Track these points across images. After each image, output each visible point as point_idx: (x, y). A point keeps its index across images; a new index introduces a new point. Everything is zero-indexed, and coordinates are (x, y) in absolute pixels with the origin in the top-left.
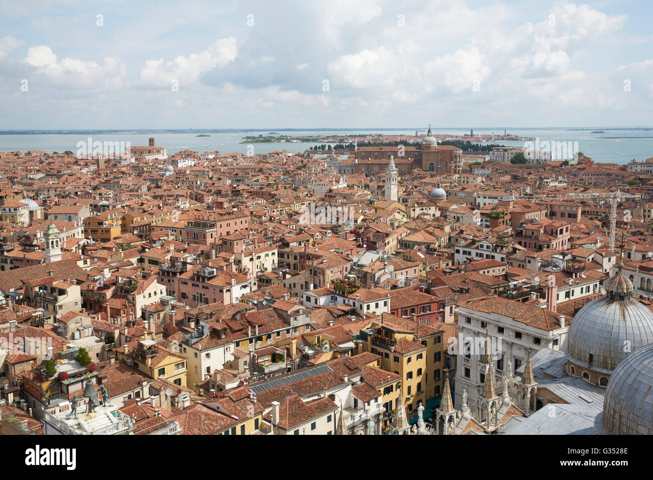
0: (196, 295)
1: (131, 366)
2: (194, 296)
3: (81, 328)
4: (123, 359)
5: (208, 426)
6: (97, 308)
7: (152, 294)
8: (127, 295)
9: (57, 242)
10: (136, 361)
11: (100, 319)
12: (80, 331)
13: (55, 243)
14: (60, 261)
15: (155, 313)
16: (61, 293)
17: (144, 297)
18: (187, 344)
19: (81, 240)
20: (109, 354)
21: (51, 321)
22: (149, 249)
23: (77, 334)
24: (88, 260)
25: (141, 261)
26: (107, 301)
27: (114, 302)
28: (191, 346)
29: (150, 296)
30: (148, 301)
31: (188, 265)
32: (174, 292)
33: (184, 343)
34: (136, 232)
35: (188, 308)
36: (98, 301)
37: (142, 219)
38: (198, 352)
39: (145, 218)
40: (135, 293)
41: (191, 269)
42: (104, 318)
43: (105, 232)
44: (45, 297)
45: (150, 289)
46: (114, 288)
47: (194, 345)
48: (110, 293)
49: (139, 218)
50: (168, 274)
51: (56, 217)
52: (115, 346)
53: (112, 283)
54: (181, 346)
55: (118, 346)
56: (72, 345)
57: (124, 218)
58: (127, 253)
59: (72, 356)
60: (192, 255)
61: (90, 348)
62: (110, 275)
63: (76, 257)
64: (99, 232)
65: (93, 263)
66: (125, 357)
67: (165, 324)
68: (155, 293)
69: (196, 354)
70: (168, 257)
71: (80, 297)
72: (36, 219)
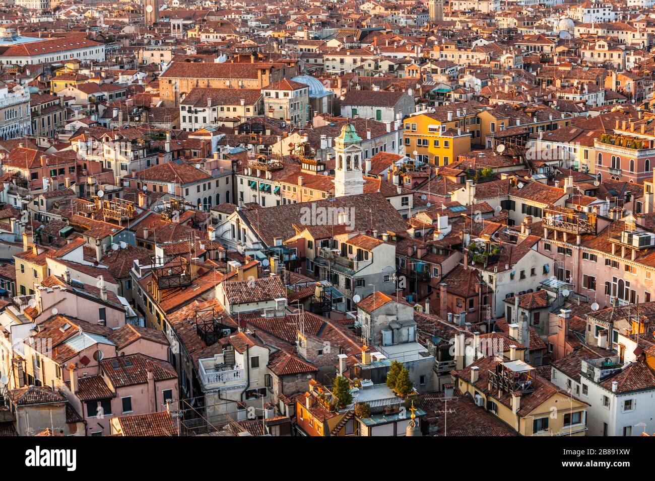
0: (612, 283)
1: (482, 407)
2: (608, 283)
3: (395, 326)
4: (467, 392)
6: (424, 291)
7: (528, 273)
8: (479, 270)
9: (356, 158)
10: (492, 399)
11: (427, 311)
12: (392, 330)
13: (352, 161)
14: (360, 196)
15: (530, 310)
16: (360, 256)
17: (512, 277)
18: (590, 377)
19: (398, 158)
20: (444, 380)
21: (342, 307)
22: (526, 183)
23: (387, 336)
24: (411, 197)
25: (508, 205)
26: (442, 280)
27: (456, 282)
28: (598, 384)
29: (523, 276)
30: (518, 286)
31: (600, 221)
32: (568, 273)
33: (585, 375)
34: (501, 148)
35: (595, 307)
36: (425, 278)
37: (512, 122)
38: (611, 396)
39: (518, 122)
40: (496, 268)
41: (605, 230)
42: (435, 311)
43: (442, 144)
44: (334, 259)
45: (524, 263)
46: (456, 255)
47: (604, 382)
48: (448, 264)
49: (506, 121)
50: (560, 237)
51: (354, 112)
52: (454, 366)
53: (453, 246)
54: (578, 380)
55: (460, 366)
56: (379, 356)
57: (479, 120)
58: (483, 186)
59: (378, 376)
60: (608, 201)
61: (410, 365)
62: (449, 228)
63: (388, 190)
64: (431, 143)
65: (419, 204)
66: (472, 390)
67: (548, 333)
68: (533, 272)
69: (606, 399)
70: (561, 202)
71: (394, 266)
72: (320, 113)
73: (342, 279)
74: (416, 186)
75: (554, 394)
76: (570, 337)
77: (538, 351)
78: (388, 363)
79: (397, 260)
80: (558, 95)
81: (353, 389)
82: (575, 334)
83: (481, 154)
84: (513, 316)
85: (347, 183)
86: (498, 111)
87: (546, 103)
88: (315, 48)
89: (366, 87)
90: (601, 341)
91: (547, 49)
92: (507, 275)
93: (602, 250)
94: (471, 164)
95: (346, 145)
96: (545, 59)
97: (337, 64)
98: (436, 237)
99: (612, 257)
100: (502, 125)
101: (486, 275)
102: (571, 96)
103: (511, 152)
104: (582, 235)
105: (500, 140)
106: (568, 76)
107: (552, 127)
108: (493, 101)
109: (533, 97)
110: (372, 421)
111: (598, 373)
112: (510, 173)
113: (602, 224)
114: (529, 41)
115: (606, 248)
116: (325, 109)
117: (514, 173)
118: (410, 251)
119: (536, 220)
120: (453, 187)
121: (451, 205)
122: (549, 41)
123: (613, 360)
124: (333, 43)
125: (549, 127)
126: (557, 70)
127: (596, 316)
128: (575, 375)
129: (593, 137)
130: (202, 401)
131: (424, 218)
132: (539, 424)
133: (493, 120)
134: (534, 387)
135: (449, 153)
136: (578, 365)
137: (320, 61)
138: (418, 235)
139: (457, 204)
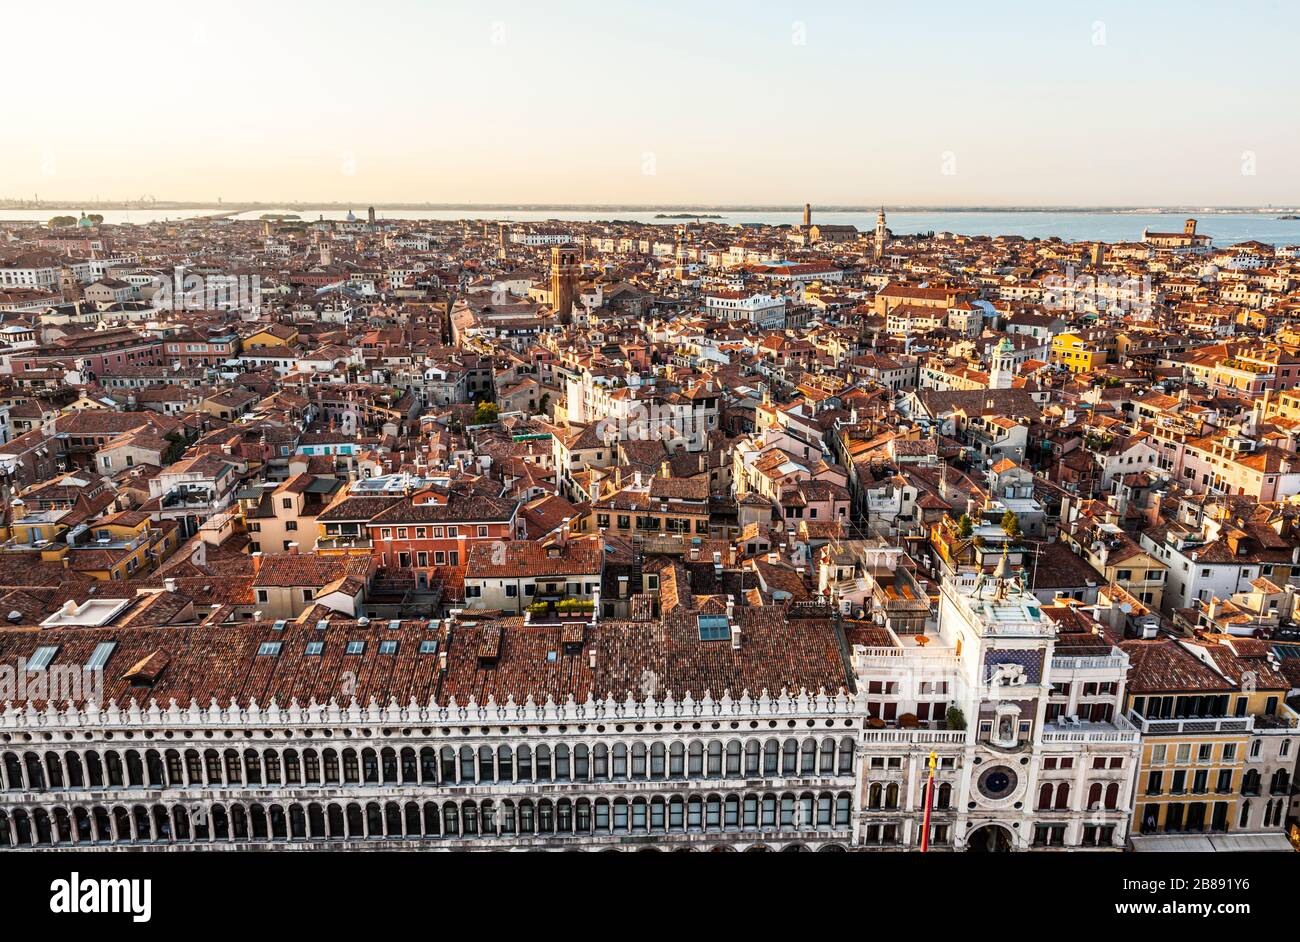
0: (1210, 476)
1: (1077, 554)
2: (1206, 477)
3: (1016, 485)
4: (1066, 541)
5: (1177, 677)
6: (1047, 463)
7: (1135, 460)
8: (1094, 453)
9: (1009, 362)
10: (1086, 549)
11: (1046, 478)
12: (1014, 487)
13: (1006, 364)
15: (1132, 488)
16: (1000, 432)
17: (1121, 461)
18: (1174, 546)
19: (1044, 365)
20: (1049, 530)
21: (980, 466)
22: (1145, 391)
23: (1010, 491)
24: (1048, 394)
25: (1128, 407)
26: (1063, 457)
27: (1072, 459)
28: (1180, 552)
29: (1130, 461)
30: (1125, 468)
31: (1205, 426)
32: (1171, 463)
33: (1169, 543)
34: (1130, 364)
35: (1189, 492)
36: (1049, 453)
37: (1144, 345)
38: (1190, 564)
39: (1150, 345)
40: (1107, 453)
41: (1209, 434)
42: (1053, 478)
43: (1082, 357)
44: (979, 433)
45: (1133, 452)
46: (1076, 439)
47: (1186, 551)
48: (1069, 445)
49: (1139, 344)
50: (1168, 434)
51: (1017, 329)
52: (1059, 520)
53: (1075, 432)
54: (1163, 546)
55: (1064, 521)
56: (999, 504)
57: (1116, 341)
58: (1108, 392)
59: (996, 519)
60: (1218, 411)
61: (1024, 515)
62: (1075, 419)
63: (1031, 387)
64: (1074, 356)
65: (1054, 399)
66: (1071, 540)
67: (1146, 507)
68: (1140, 459)
69: (1186, 565)
70: (1175, 408)
71: (1025, 442)
72: (990, 328)
73: (984, 447)
74: (1054, 386)
75: (1139, 553)
76: (1163, 512)
77: (1134, 519)
78: (1005, 510)
79: (1028, 438)
80: (1190, 326)
81: (974, 525)
82: (1169, 511)
83: (1112, 366)
84: (1118, 490)
85: (1000, 380)
86: (1133, 335)
87: (1178, 332)
88: (995, 282)
89: (1029, 311)
90: (1188, 519)
91: (1189, 289)
92: (1117, 459)
93: (1205, 449)
94: (1102, 373)
95: (1002, 352)
96: (1186, 297)
97: (1011, 293)
98: (1062, 425)
99: (1213, 455)
100: (1135, 347)
101: (1099, 457)
102: (1202, 327)
103: (1138, 366)
104: (1187, 435)
105: (1130, 357)
106: (1204, 310)
107: (1180, 350)
108: (1131, 328)
109: (1167, 326)
110: (985, 550)
111: (1181, 544)
112: (1133, 383)
113: (1207, 429)
114: (1174, 282)
115: (1209, 448)
116: (994, 325)
117: (1138, 383)
118: (1040, 433)
119: (1148, 420)
120: (1083, 389)
121: (1079, 402)
122: (1192, 283)
123: (1197, 535)
124: (1010, 278)
125: (1177, 351)
126: (1194, 307)
127: (1189, 499)
128: (1161, 542)
129: (1216, 360)
130: (867, 517)
131: (1056, 410)
132: (1123, 574)
133: (1128, 342)
134: (1122, 546)
135: (1087, 365)
136: (1165, 535)
137: (997, 290)
138: (1048, 422)
139: (1085, 403)
